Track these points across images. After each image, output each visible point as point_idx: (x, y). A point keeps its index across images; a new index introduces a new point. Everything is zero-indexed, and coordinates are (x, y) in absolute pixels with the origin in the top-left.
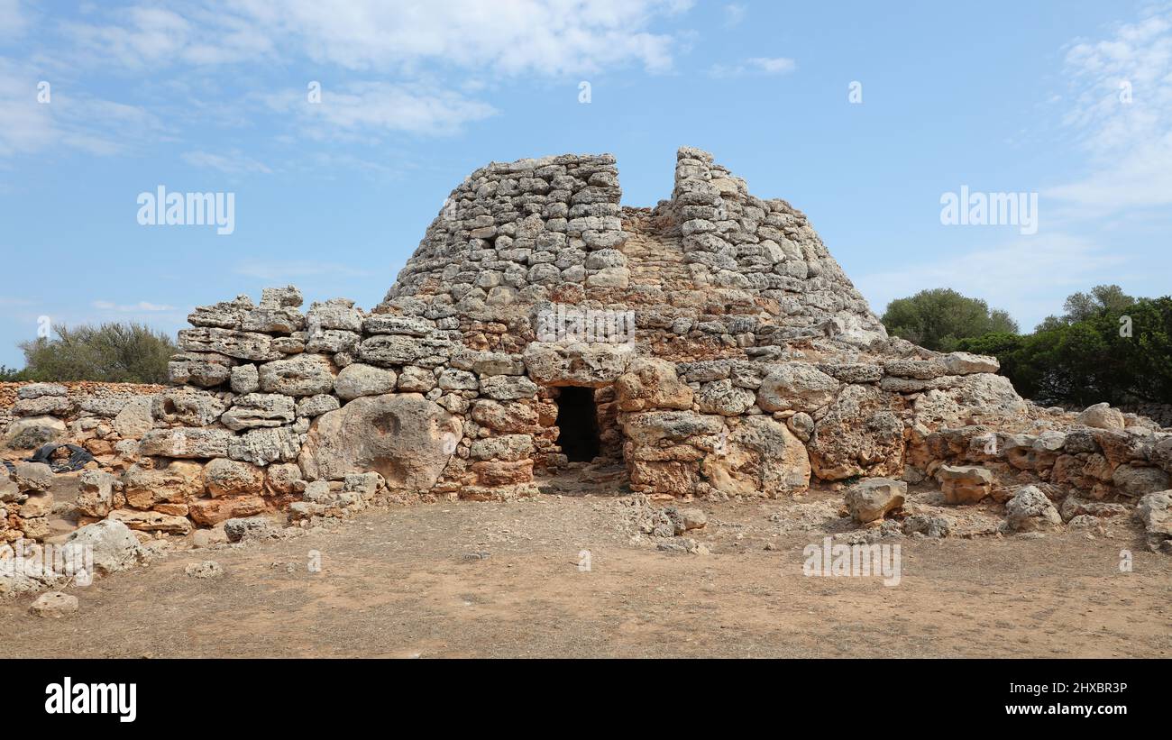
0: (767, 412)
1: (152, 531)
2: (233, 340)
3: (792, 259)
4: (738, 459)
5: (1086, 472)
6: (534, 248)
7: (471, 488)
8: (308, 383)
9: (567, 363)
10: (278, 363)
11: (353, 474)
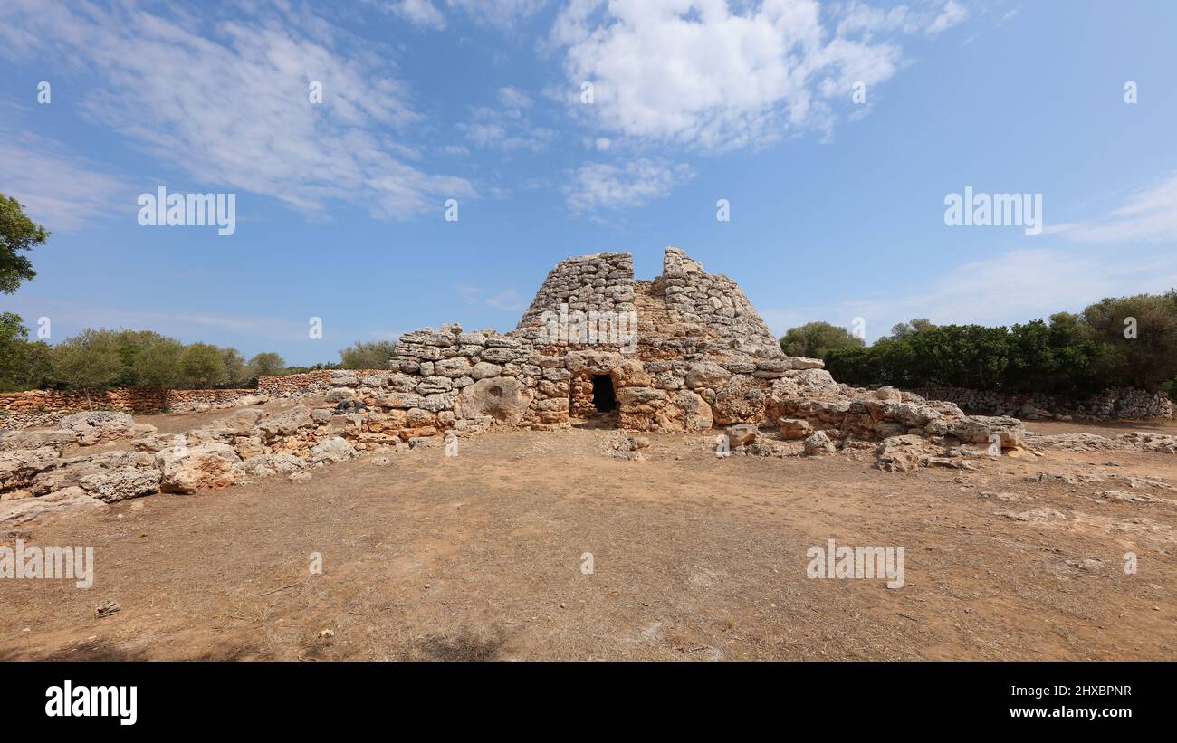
0: (691, 388)
1: (381, 443)
2: (421, 350)
3: (726, 307)
4: (673, 412)
5: (860, 424)
6: (588, 303)
7: (537, 424)
8: (458, 371)
9: (586, 362)
10: (443, 361)
11: (478, 416)
